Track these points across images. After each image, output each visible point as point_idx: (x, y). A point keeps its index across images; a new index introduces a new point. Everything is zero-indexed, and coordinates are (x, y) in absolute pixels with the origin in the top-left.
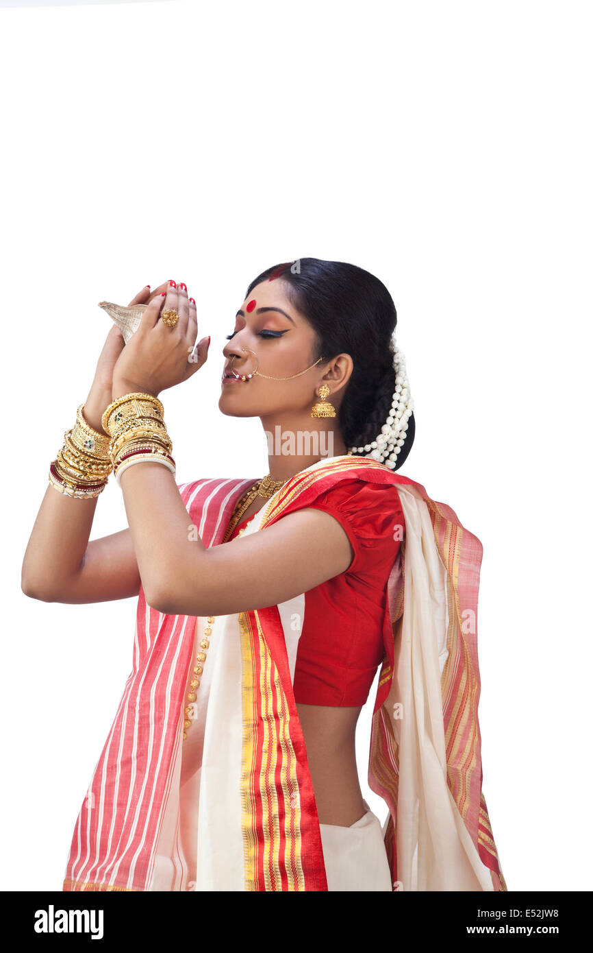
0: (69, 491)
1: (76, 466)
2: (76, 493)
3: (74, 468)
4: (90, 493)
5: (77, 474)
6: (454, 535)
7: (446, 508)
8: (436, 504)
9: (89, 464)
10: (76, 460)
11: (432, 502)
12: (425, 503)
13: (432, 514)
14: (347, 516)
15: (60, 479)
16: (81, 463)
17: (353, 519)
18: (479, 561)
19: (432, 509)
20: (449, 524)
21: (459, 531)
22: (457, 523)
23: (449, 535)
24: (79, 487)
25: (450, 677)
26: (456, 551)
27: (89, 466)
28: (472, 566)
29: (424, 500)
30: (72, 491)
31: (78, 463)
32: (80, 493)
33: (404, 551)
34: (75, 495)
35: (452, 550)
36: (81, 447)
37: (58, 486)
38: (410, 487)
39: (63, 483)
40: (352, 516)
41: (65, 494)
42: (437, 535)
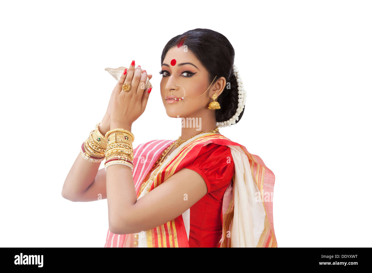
0: (87, 158)
1: (92, 147)
2: (90, 159)
3: (91, 148)
4: (96, 161)
5: (92, 151)
6: (261, 171)
7: (257, 157)
8: (252, 156)
9: (97, 148)
10: (92, 145)
11: (250, 154)
12: (246, 155)
13: (250, 161)
14: (204, 171)
15: (84, 151)
16: (94, 147)
17: (207, 173)
18: (273, 183)
19: (251, 159)
20: (259, 166)
21: (264, 169)
22: (262, 164)
23: (259, 171)
24: (91, 157)
25: (264, 241)
26: (262, 179)
27: (98, 148)
28: (270, 186)
29: (246, 154)
30: (88, 158)
31: (93, 146)
32: (92, 160)
33: (234, 180)
34: (89, 160)
35: (260, 179)
36: (96, 140)
37: (83, 154)
38: (238, 147)
39: (85, 153)
40: (206, 171)
41: (85, 158)
42: (253, 171)
